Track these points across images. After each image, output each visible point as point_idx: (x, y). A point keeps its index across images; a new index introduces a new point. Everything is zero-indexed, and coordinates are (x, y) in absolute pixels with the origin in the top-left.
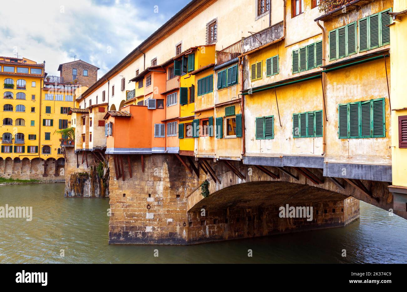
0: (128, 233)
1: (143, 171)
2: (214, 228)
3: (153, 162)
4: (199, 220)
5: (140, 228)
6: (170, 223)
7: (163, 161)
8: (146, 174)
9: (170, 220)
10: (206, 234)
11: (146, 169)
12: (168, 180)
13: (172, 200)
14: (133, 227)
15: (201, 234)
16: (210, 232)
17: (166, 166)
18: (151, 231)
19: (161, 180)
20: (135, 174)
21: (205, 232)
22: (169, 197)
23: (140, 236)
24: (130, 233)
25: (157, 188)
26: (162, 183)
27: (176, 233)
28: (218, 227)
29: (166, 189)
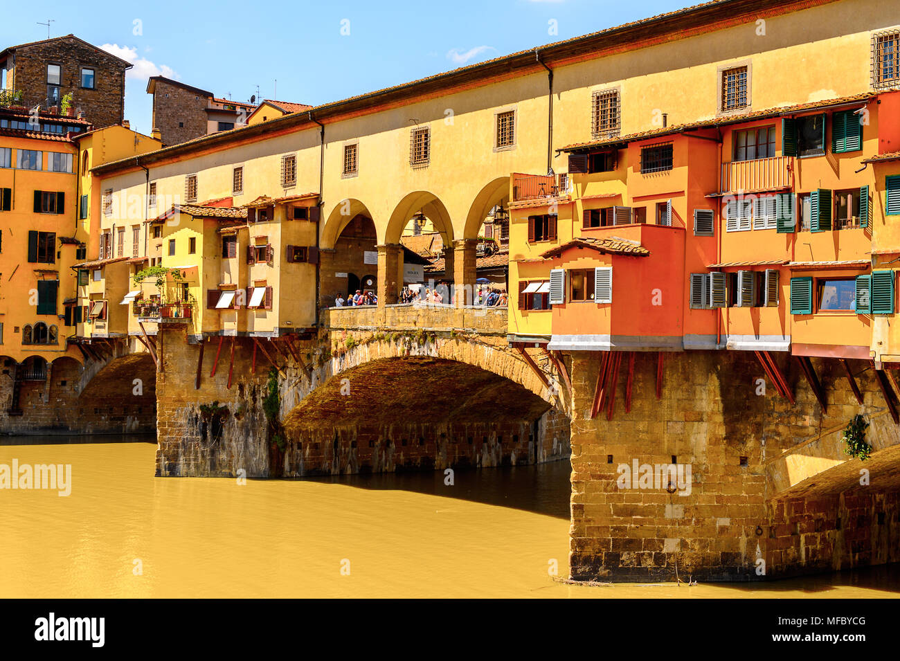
0: (619, 556)
1: (659, 394)
2: (815, 543)
3: (684, 372)
4: (788, 522)
5: (650, 543)
6: (723, 529)
7: (709, 372)
8: (665, 403)
9: (724, 522)
10: (799, 557)
11: (666, 392)
12: (719, 418)
13: (728, 471)
14: (630, 541)
15: (791, 557)
16: (807, 550)
17: (714, 383)
18: (678, 550)
19: (701, 420)
20: (637, 404)
21: (798, 551)
22: (723, 461)
23: (649, 563)
24: (624, 557)
25: (693, 440)
26: (704, 426)
27: (739, 555)
28: (823, 539)
29: (714, 441)
